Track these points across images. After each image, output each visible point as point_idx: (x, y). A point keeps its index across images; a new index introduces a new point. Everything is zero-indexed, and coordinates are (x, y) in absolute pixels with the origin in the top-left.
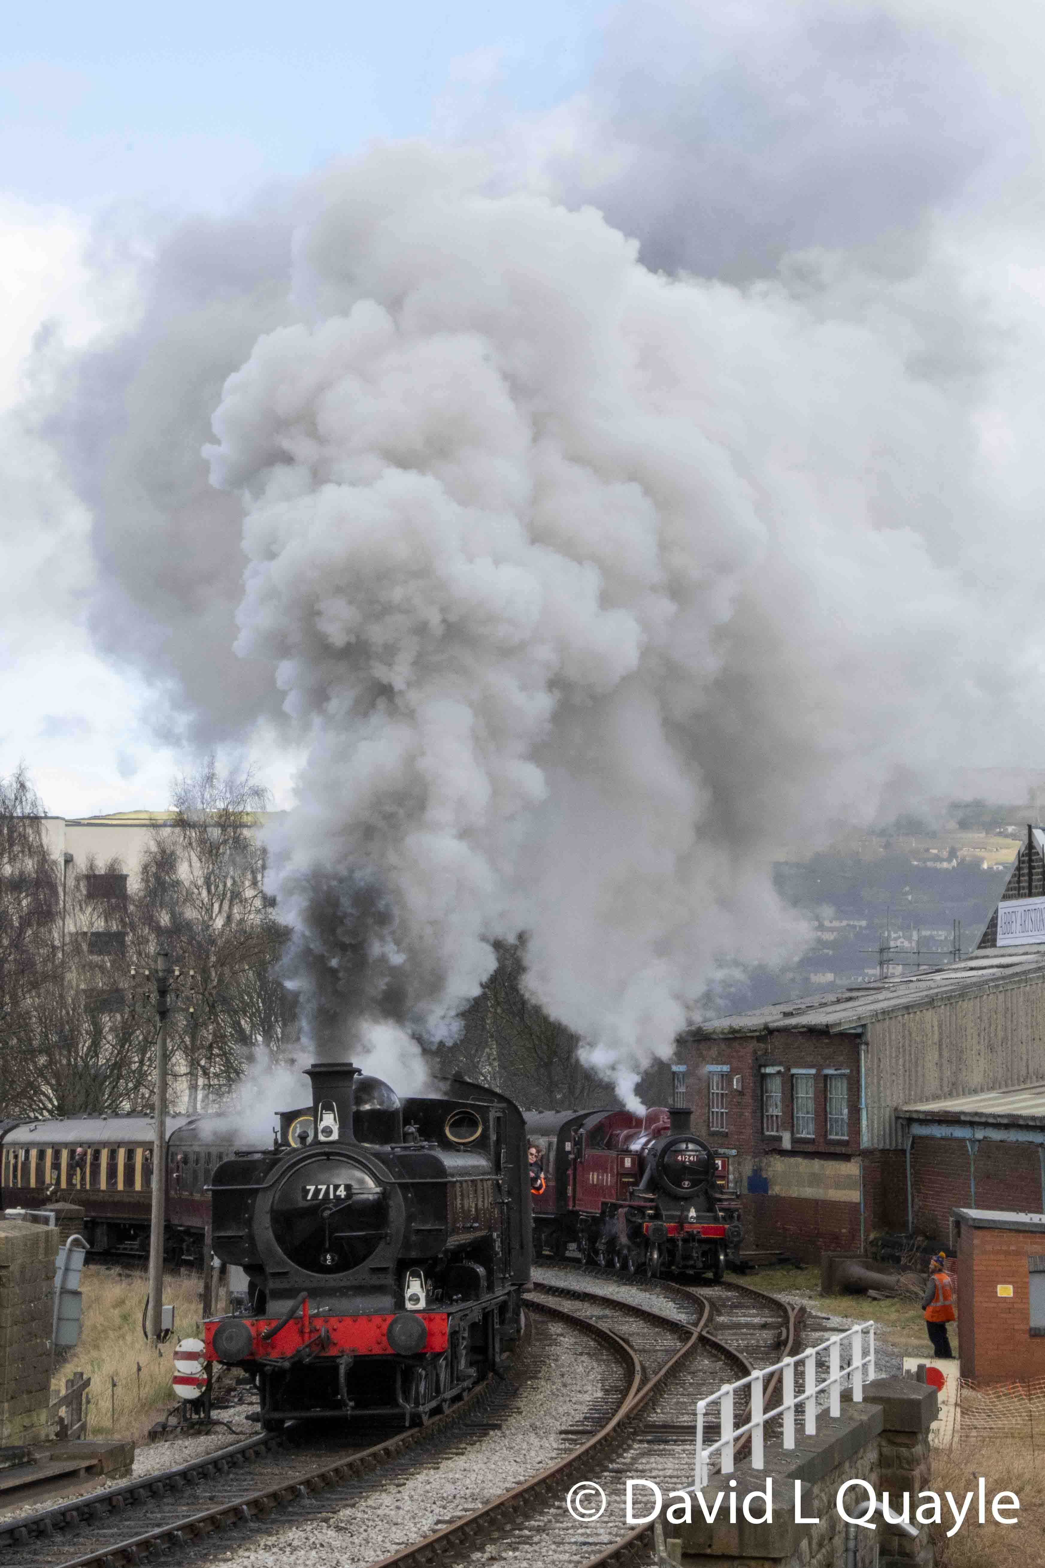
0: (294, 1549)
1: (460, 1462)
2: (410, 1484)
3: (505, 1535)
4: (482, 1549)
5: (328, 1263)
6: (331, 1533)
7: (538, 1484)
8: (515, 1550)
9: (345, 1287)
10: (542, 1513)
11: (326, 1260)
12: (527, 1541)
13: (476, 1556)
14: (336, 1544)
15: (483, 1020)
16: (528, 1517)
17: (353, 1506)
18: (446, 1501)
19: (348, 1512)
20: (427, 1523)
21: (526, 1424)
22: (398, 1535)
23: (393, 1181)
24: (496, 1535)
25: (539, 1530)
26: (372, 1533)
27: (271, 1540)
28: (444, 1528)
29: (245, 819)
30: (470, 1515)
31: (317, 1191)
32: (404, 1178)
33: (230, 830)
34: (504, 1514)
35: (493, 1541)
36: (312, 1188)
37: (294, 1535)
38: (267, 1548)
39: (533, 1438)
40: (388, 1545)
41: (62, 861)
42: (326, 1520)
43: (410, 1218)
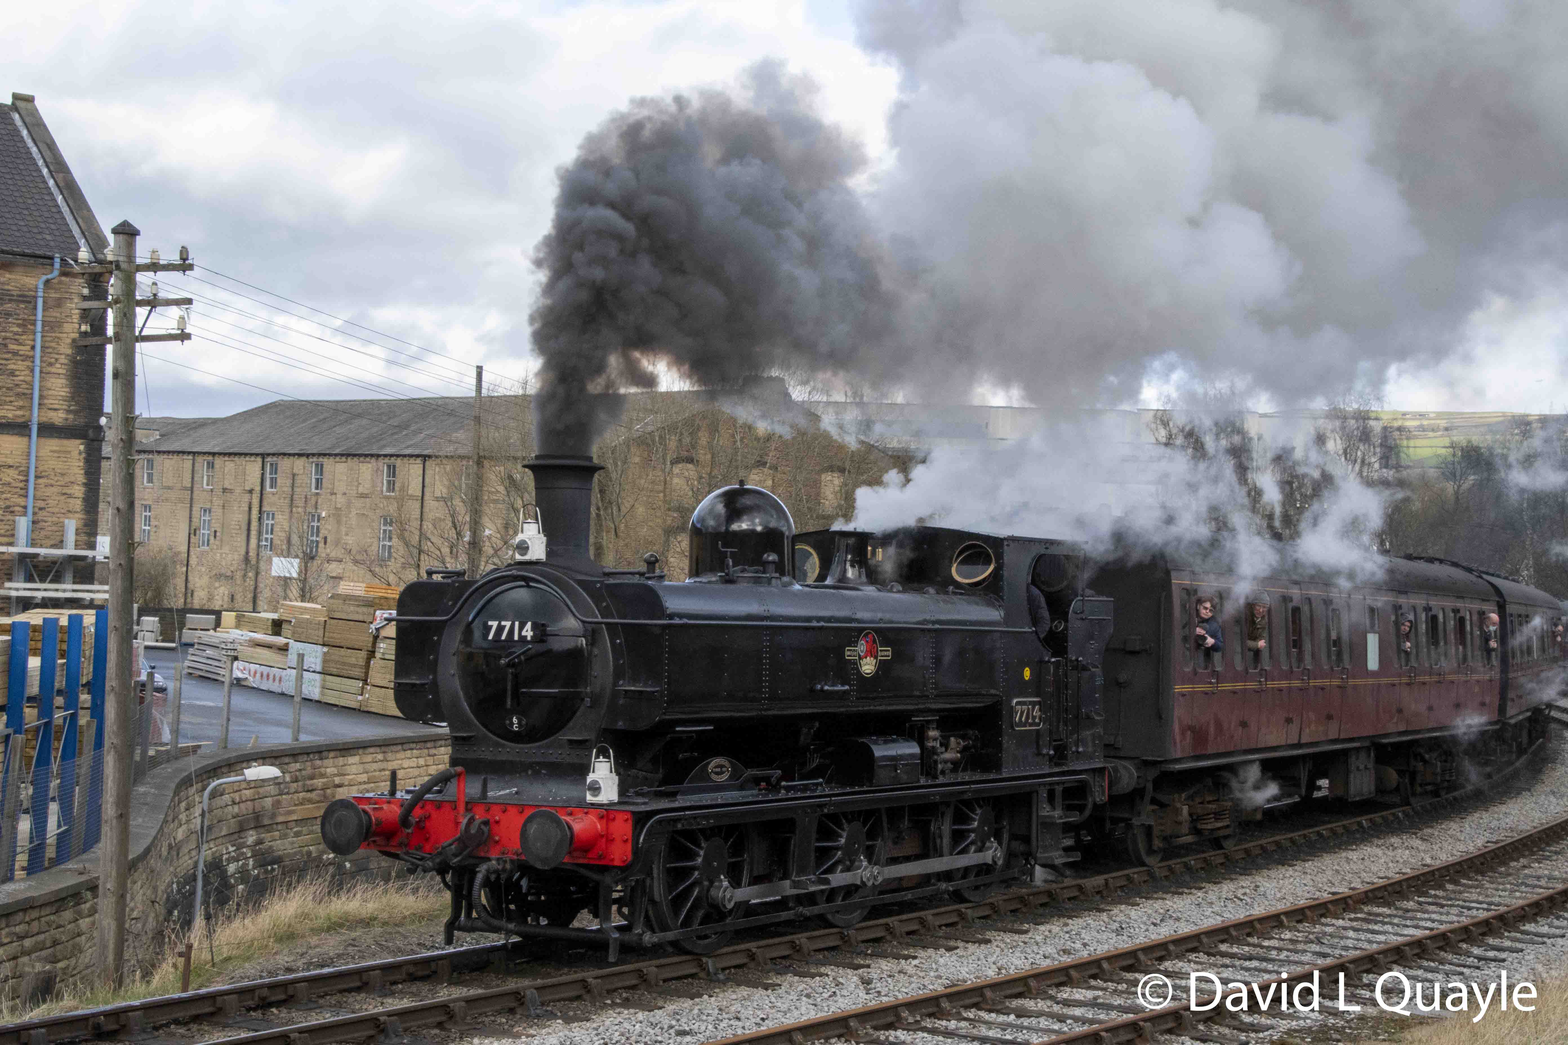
0: (1395, 849)
1: (1503, 808)
2: (1469, 818)
3: (1533, 853)
4: (1517, 860)
5: (515, 728)
6: (1419, 842)
7: (1556, 825)
8: (1539, 863)
9: (538, 763)
10: (1558, 843)
11: (512, 724)
12: (1547, 858)
13: (1514, 864)
14: (1422, 848)
15: (1524, 542)
16: (1548, 845)
17: (1432, 827)
18: (1493, 830)
19: (1429, 831)
20: (1480, 843)
21: (1548, 789)
22: (1462, 848)
23: (600, 619)
24: (1527, 853)
25: (1556, 853)
26: (1445, 845)
27: (1380, 842)
28: (1492, 846)
29: (1373, 415)
30: (1510, 840)
31: (500, 629)
32: (613, 617)
33: (1361, 421)
34: (1532, 842)
35: (1524, 856)
36: (494, 624)
37: (1395, 840)
38: (1378, 846)
39: (1552, 798)
40: (1455, 852)
41: (1256, 438)
42: (1415, 834)
43: (618, 674)
